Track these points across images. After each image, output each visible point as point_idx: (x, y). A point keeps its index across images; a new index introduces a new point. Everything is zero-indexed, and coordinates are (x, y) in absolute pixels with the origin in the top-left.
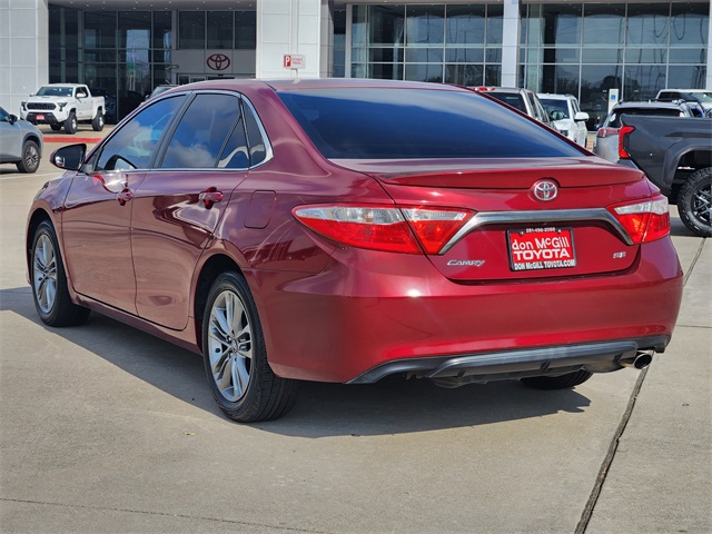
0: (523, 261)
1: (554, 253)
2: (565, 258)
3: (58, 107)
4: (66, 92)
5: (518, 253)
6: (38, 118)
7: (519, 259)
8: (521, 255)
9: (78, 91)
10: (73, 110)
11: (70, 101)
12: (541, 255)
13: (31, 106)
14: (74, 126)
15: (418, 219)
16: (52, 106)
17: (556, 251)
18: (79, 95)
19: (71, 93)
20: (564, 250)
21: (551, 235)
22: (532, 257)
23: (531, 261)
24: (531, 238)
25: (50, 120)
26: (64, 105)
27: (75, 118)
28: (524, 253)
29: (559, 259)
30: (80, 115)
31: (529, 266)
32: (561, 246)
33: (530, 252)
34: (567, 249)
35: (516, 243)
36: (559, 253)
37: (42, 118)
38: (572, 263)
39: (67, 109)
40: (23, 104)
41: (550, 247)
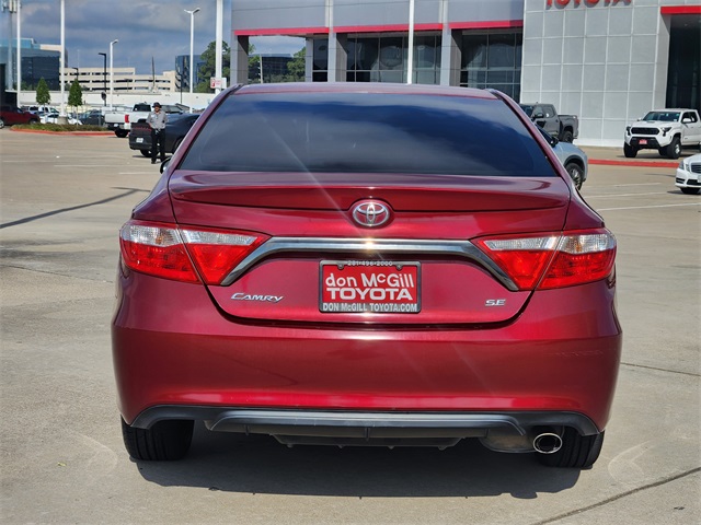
0: (338, 301)
1: (388, 294)
2: (405, 301)
3: (661, 132)
4: (672, 117)
5: (333, 291)
6: (641, 142)
7: (333, 297)
8: (338, 293)
9: (686, 116)
10: (678, 136)
11: (675, 126)
12: (368, 295)
13: (635, 130)
14: (678, 150)
15: (194, 241)
16: (655, 131)
17: (392, 291)
18: (685, 120)
19: (678, 118)
20: (406, 290)
21: (387, 271)
22: (353, 297)
23: (350, 302)
24: (355, 272)
25: (653, 144)
26: (668, 129)
27: (679, 142)
28: (342, 291)
29: (395, 301)
30: (684, 140)
31: (345, 307)
32: (402, 285)
33: (352, 290)
34: (410, 289)
35: (332, 277)
36: (396, 294)
37: (645, 142)
38: (414, 307)
39: (671, 134)
40: (628, 129)
41: (385, 286)
